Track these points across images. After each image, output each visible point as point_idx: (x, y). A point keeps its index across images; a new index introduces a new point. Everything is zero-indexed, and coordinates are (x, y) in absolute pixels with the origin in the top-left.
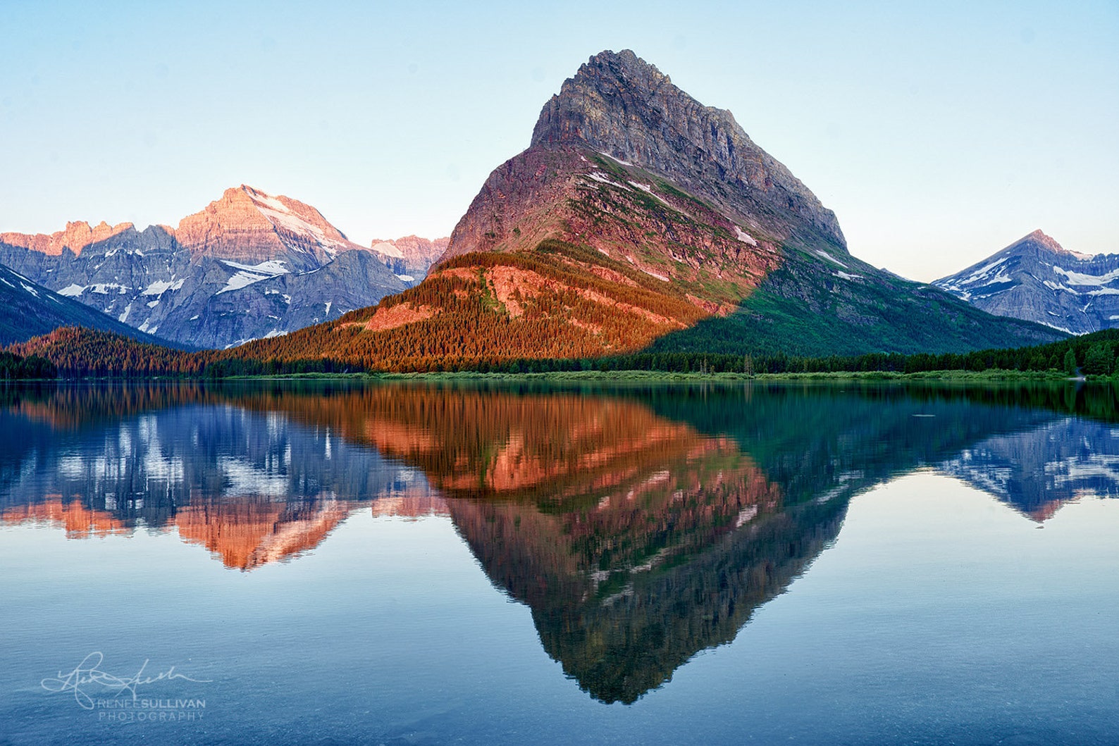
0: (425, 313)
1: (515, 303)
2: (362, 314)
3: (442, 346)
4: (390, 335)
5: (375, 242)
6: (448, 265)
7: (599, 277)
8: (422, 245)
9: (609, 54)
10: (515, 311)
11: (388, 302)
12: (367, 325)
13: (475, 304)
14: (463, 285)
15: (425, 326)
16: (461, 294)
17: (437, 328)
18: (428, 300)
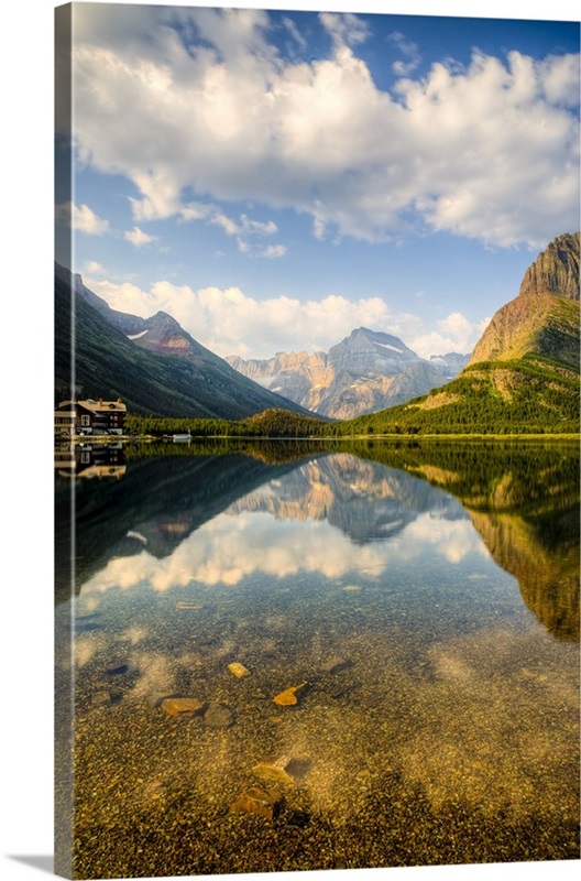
0: (455, 399)
1: (507, 392)
2: (419, 400)
3: (464, 419)
4: (433, 412)
5: (433, 357)
6: (468, 370)
7: (561, 375)
8: (458, 357)
9: (568, 235)
10: (507, 397)
11: (434, 392)
12: (421, 406)
13: (484, 394)
14: (477, 381)
15: (455, 407)
16: (476, 387)
17: (461, 408)
18: (456, 392)
